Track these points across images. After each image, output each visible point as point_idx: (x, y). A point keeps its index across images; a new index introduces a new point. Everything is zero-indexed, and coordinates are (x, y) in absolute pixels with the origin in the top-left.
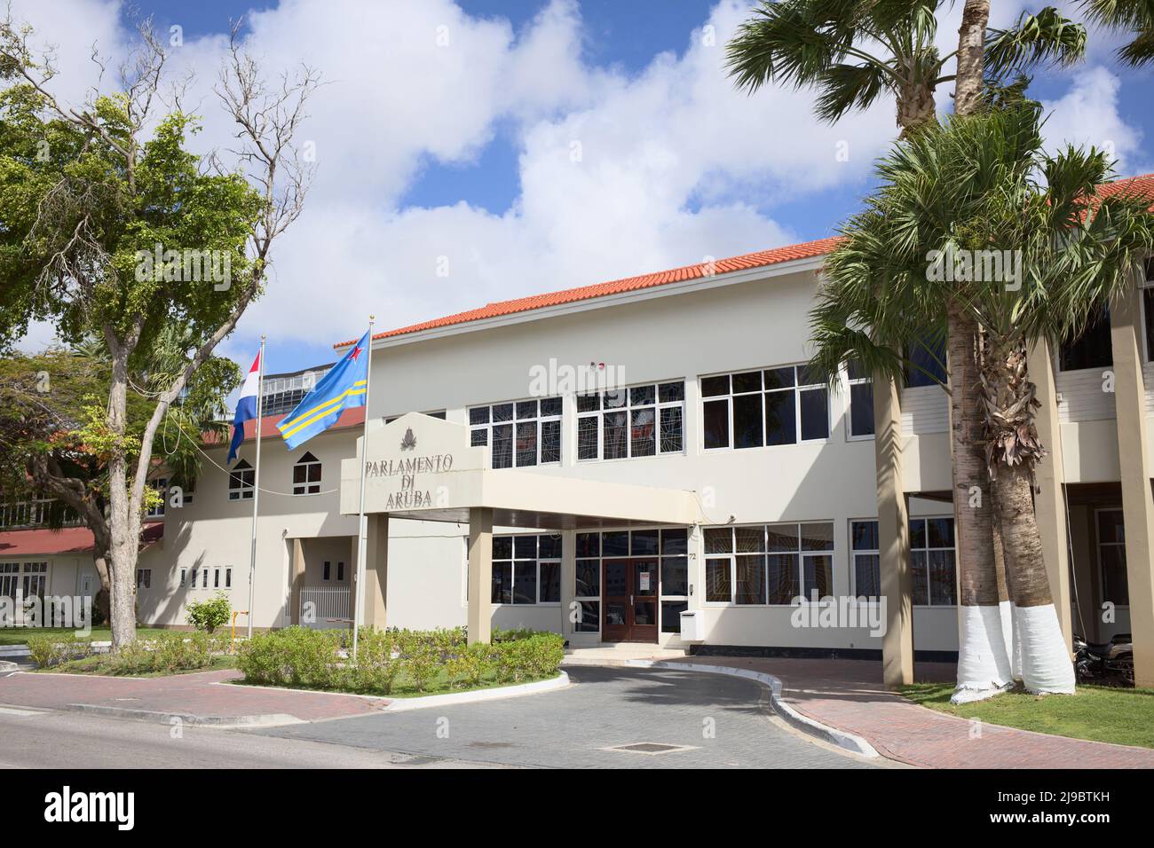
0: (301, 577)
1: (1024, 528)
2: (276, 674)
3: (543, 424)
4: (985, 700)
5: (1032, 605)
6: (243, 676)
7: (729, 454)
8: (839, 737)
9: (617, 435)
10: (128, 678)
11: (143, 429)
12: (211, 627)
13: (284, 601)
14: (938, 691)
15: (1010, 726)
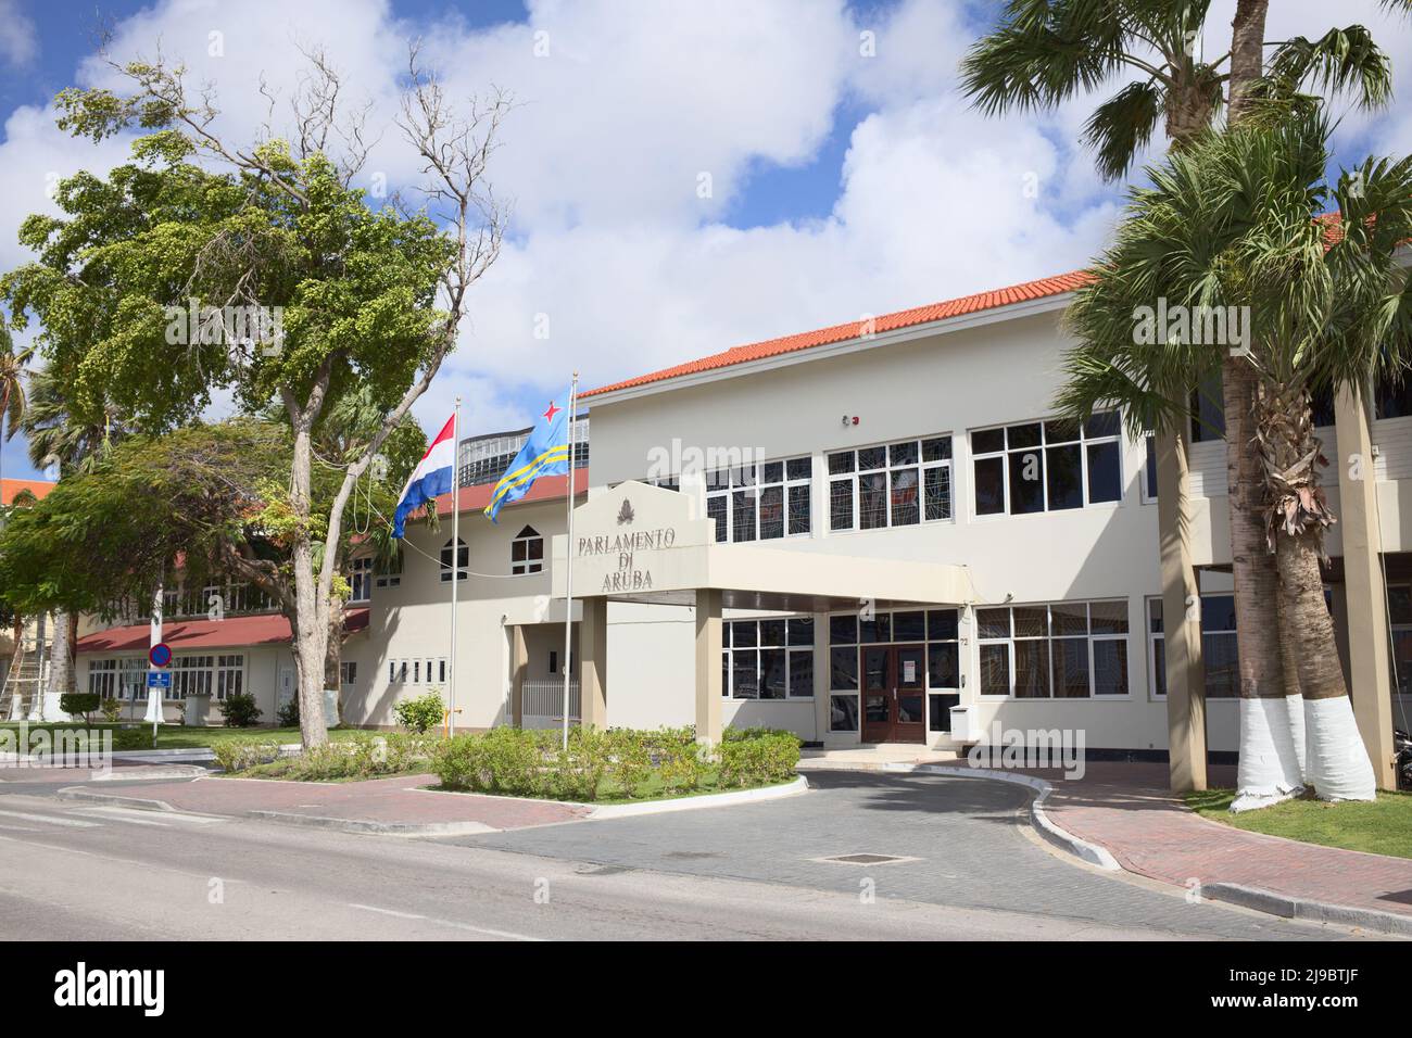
0: (523, 669)
1: (1310, 608)
2: (474, 779)
3: (790, 489)
4: (1268, 807)
5: (1321, 697)
6: (438, 781)
7: (1005, 521)
8: (1082, 848)
9: (875, 500)
10: (318, 783)
11: (331, 506)
12: (423, 727)
13: (504, 698)
14: (1222, 797)
15: (1283, 836)
